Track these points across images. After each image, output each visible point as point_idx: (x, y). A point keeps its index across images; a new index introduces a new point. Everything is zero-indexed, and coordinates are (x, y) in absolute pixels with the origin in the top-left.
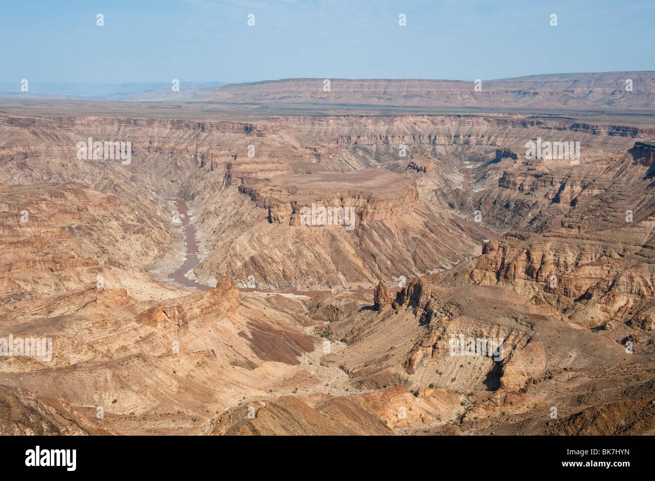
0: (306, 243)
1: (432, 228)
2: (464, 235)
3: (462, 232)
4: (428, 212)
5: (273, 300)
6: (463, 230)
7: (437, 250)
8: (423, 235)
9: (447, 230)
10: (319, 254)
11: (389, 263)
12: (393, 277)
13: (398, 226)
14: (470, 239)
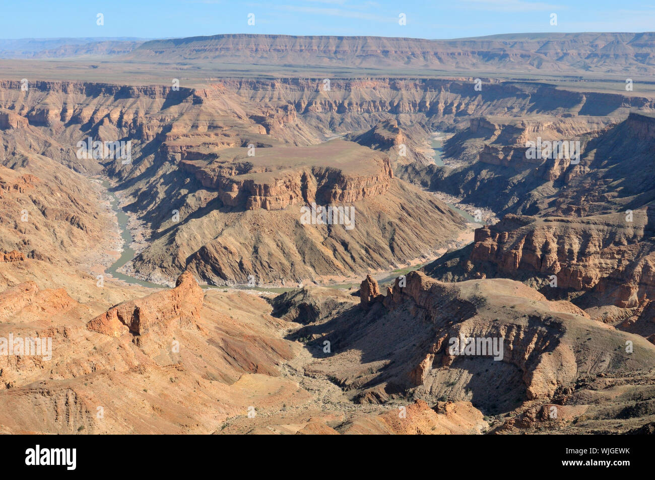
0: (267, 230)
1: (410, 210)
2: (446, 219)
3: (443, 215)
4: (402, 192)
5: (236, 299)
6: (442, 212)
7: (418, 236)
8: (400, 219)
9: (427, 212)
10: (282, 243)
11: (364, 252)
12: (369, 269)
13: (371, 208)
14: (452, 223)
